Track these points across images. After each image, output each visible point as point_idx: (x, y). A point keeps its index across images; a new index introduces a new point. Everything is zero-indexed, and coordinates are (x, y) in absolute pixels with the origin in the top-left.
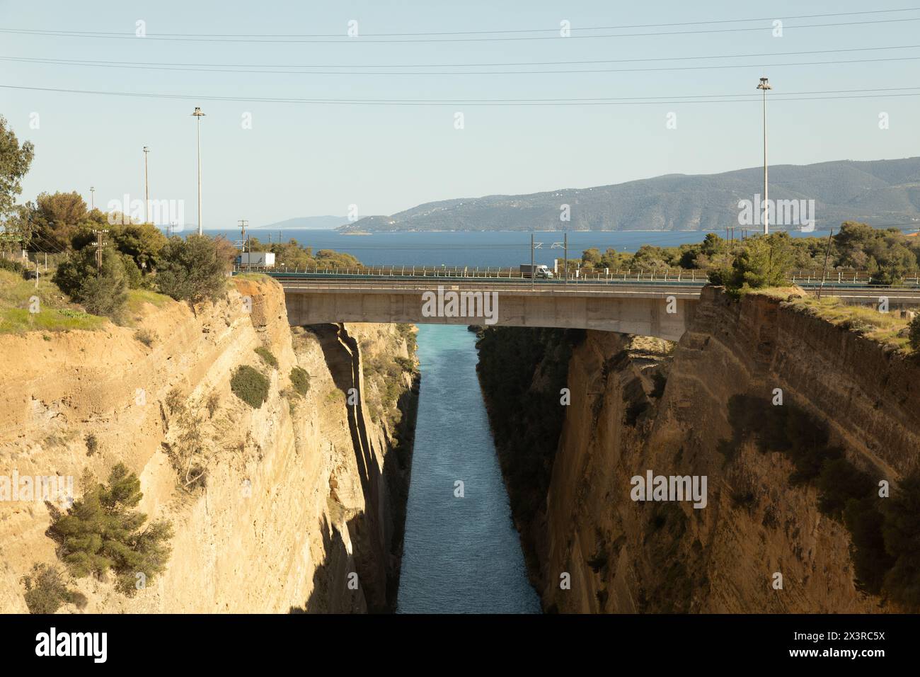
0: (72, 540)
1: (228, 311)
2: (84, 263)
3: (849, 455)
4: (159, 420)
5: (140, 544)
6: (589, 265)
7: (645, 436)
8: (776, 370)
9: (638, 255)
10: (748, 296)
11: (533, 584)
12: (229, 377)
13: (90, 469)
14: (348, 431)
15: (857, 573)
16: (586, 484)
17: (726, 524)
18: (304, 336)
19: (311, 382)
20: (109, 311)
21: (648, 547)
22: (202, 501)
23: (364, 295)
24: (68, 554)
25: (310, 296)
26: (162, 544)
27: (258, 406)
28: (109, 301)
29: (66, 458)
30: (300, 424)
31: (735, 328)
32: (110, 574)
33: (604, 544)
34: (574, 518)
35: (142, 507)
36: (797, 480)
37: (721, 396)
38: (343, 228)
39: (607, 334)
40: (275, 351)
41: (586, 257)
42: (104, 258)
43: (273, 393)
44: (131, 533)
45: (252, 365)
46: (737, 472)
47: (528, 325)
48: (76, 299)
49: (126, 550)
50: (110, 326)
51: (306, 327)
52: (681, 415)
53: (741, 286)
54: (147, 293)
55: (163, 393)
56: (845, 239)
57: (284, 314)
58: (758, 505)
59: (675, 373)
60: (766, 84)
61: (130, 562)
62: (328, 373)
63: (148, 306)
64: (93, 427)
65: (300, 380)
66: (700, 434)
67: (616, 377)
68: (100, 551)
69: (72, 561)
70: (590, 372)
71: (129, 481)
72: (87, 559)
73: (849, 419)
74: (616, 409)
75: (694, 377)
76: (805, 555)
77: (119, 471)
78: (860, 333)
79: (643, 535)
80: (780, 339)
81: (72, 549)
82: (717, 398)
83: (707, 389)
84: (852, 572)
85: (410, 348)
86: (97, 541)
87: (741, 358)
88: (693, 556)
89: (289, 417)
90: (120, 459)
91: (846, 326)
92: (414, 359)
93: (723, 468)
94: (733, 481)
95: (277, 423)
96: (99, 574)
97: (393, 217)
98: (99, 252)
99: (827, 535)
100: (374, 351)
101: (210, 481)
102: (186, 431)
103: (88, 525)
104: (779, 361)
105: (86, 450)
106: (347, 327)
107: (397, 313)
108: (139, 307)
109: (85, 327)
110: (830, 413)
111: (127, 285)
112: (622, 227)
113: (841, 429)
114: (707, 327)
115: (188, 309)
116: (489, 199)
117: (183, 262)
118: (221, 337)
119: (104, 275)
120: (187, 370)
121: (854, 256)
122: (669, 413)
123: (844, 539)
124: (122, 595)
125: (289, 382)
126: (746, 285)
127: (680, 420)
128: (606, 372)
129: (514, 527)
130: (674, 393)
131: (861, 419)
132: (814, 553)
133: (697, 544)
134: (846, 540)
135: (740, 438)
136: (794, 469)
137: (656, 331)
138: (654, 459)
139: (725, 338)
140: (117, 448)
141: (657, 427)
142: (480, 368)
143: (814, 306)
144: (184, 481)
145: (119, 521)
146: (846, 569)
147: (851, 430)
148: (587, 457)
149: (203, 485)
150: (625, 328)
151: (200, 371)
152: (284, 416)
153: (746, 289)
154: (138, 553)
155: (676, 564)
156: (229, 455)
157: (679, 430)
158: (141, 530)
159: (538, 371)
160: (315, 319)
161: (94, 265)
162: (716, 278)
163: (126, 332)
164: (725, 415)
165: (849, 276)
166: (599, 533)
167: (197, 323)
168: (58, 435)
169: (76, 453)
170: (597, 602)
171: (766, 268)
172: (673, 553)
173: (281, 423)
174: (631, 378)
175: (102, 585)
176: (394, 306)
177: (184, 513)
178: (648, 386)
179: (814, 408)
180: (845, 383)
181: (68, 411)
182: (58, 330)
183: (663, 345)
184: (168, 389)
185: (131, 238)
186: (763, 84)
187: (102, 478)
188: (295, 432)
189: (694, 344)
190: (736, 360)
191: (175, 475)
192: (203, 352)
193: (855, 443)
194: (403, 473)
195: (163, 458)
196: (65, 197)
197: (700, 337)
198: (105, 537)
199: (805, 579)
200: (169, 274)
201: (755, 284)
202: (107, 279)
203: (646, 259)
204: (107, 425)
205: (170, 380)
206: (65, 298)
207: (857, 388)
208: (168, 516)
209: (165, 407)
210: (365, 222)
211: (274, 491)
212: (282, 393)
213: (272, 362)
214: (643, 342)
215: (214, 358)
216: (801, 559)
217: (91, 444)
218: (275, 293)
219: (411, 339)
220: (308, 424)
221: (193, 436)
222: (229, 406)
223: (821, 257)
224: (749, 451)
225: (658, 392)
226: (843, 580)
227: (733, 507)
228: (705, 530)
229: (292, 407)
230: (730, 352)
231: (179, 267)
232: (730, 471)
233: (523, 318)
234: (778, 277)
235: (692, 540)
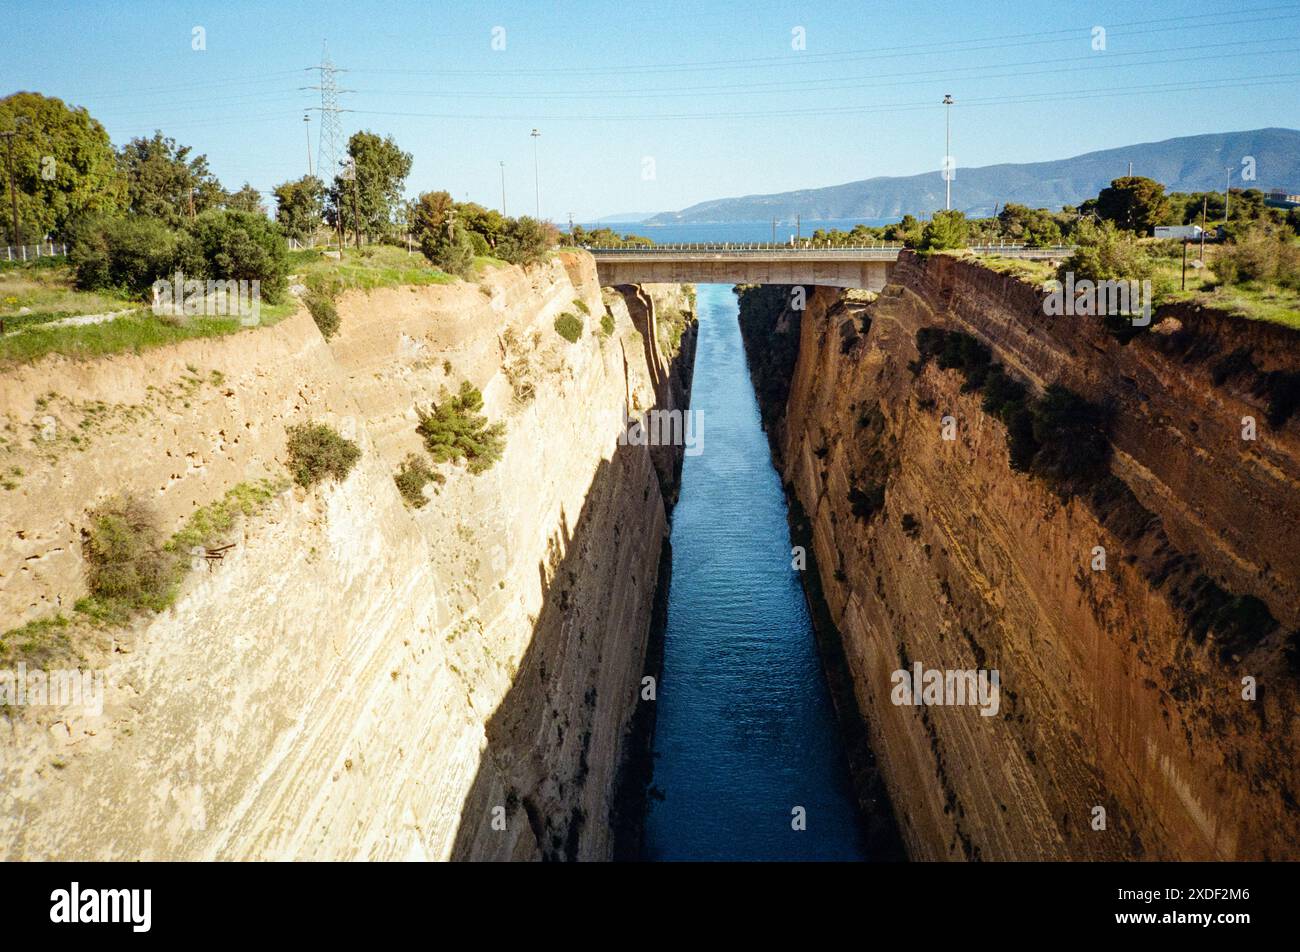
0: (434, 436)
1: (552, 273)
2: (441, 236)
3: (1007, 369)
4: (499, 350)
5: (483, 439)
6: (818, 241)
7: (856, 362)
8: (953, 308)
9: (853, 232)
10: (933, 256)
11: (777, 469)
12: (553, 321)
13: (446, 385)
14: (645, 361)
15: (1012, 456)
16: (813, 397)
17: (913, 423)
18: (613, 294)
19: (616, 326)
20: (460, 271)
21: (857, 441)
22: (531, 409)
23: (654, 264)
24: (432, 446)
25: (615, 265)
26: (499, 439)
27: (574, 341)
28: (459, 264)
29: (429, 378)
30: (608, 356)
31: (923, 280)
32: (463, 460)
33: (825, 439)
34: (805, 421)
35: (484, 412)
36: (966, 389)
37: (912, 330)
38: (646, 221)
39: (828, 289)
40: (589, 304)
41: (816, 235)
42: (455, 232)
43: (586, 332)
44: (477, 431)
45: (571, 312)
46: (922, 385)
47: (771, 282)
48: (436, 263)
49: (473, 444)
50: (459, 281)
51: (614, 287)
52: (882, 345)
53: (928, 249)
54: (489, 259)
55: (501, 330)
56: (1007, 216)
57: (596, 277)
58: (937, 408)
59: (878, 315)
60: (950, 100)
61: (477, 452)
62: (630, 319)
63: (489, 268)
64: (448, 355)
65: (608, 325)
66: (896, 359)
67: (835, 320)
68: (455, 443)
69: (434, 451)
70: (816, 317)
71: (473, 394)
72: (446, 449)
73: (1007, 343)
74: (835, 342)
75: (893, 318)
76: (972, 443)
77: (466, 386)
78: (1017, 278)
79: (853, 432)
80: (956, 286)
81: (433, 443)
82: (909, 332)
83: (902, 326)
84: (1008, 455)
85: (691, 304)
86: (452, 437)
87: (928, 303)
88: (890, 446)
89: (599, 350)
90: (470, 379)
91: (1008, 273)
92: (694, 312)
93: (912, 382)
94: (920, 391)
95: (590, 354)
96: (455, 460)
97: (680, 213)
98: (451, 227)
99: (990, 429)
100: (665, 306)
101: (537, 394)
102: (518, 359)
103: (445, 425)
104: (955, 302)
105: (444, 371)
106: (644, 287)
107: (677, 275)
108: (481, 269)
109: (440, 281)
110: (993, 338)
111: (473, 251)
112: (844, 216)
113: (1000, 350)
114: (902, 281)
115: (521, 271)
116: (747, 198)
117: (515, 236)
118: (547, 292)
119: (455, 245)
120: (520, 315)
121: (1013, 228)
122: (874, 345)
123: (1002, 431)
124: (472, 475)
125: (600, 326)
126: (932, 248)
127: (881, 349)
128: (827, 317)
129: (763, 430)
130: (878, 330)
131: (1017, 342)
132: (979, 442)
133: (893, 438)
134: (1004, 432)
135: (924, 360)
136: (965, 381)
137: (864, 285)
138: (862, 378)
139: (916, 288)
140: (466, 370)
141: (864, 355)
142: (740, 318)
143: (982, 261)
144: (518, 394)
145: (468, 423)
146: (1003, 454)
147: (1009, 350)
148: (815, 378)
149: (533, 396)
150: (842, 283)
151: (530, 317)
152: (595, 350)
153: (932, 251)
154: (482, 446)
155: (877, 452)
156: (549, 376)
157: (881, 356)
158: (484, 429)
159: (781, 319)
160: (619, 281)
161: (448, 237)
162: (909, 244)
163: (474, 287)
164: (914, 343)
165: (1008, 242)
166: (823, 431)
167: (527, 280)
168: (422, 361)
169: (436, 375)
170: (821, 479)
171: (947, 234)
172: (875, 444)
173: (593, 355)
174: (846, 319)
175: (457, 469)
176: (675, 271)
177: (518, 417)
178: (858, 325)
179: (982, 335)
180: (1005, 316)
181: (430, 344)
182: (421, 285)
183: (870, 295)
184: (505, 328)
185: (482, 221)
186: (948, 99)
187: (454, 392)
188: (604, 361)
189: (892, 293)
190: (924, 304)
191: (512, 389)
192: (532, 302)
193: (1012, 361)
194: (685, 391)
195: (502, 378)
196: (438, 194)
197: (897, 287)
198: (457, 434)
199: (972, 461)
200: (506, 245)
201: (938, 247)
202: (457, 248)
203: (859, 235)
204: (459, 354)
205: (507, 322)
206: (430, 262)
207: (1014, 319)
208: (505, 418)
209: (503, 341)
210: (660, 217)
211: (588, 402)
212: (593, 333)
213: (586, 310)
214: (857, 293)
215: (541, 307)
216: (969, 446)
217: (448, 367)
218: (588, 262)
219: (692, 298)
220: (614, 355)
221: (524, 362)
222: (553, 341)
223: (989, 231)
224: (932, 368)
225: (865, 330)
226: (1001, 462)
227: (919, 410)
228: (899, 427)
229: (601, 343)
230: (919, 298)
231: (513, 240)
232: (917, 384)
233: (768, 278)
234: (956, 242)
235: (889, 435)
